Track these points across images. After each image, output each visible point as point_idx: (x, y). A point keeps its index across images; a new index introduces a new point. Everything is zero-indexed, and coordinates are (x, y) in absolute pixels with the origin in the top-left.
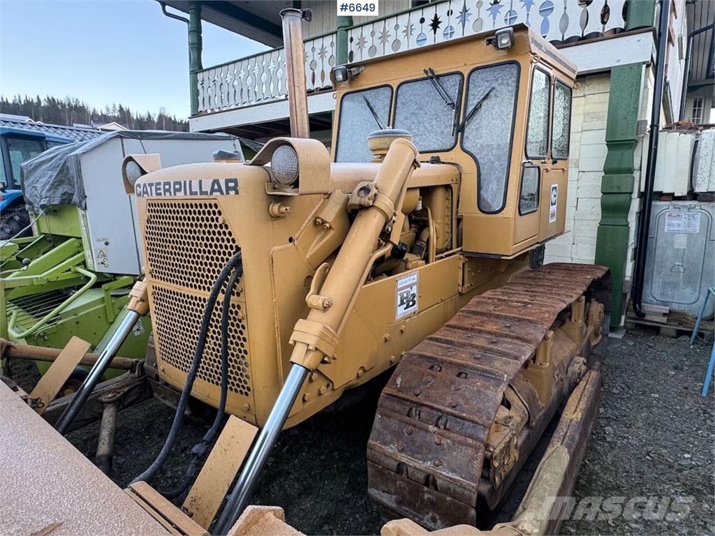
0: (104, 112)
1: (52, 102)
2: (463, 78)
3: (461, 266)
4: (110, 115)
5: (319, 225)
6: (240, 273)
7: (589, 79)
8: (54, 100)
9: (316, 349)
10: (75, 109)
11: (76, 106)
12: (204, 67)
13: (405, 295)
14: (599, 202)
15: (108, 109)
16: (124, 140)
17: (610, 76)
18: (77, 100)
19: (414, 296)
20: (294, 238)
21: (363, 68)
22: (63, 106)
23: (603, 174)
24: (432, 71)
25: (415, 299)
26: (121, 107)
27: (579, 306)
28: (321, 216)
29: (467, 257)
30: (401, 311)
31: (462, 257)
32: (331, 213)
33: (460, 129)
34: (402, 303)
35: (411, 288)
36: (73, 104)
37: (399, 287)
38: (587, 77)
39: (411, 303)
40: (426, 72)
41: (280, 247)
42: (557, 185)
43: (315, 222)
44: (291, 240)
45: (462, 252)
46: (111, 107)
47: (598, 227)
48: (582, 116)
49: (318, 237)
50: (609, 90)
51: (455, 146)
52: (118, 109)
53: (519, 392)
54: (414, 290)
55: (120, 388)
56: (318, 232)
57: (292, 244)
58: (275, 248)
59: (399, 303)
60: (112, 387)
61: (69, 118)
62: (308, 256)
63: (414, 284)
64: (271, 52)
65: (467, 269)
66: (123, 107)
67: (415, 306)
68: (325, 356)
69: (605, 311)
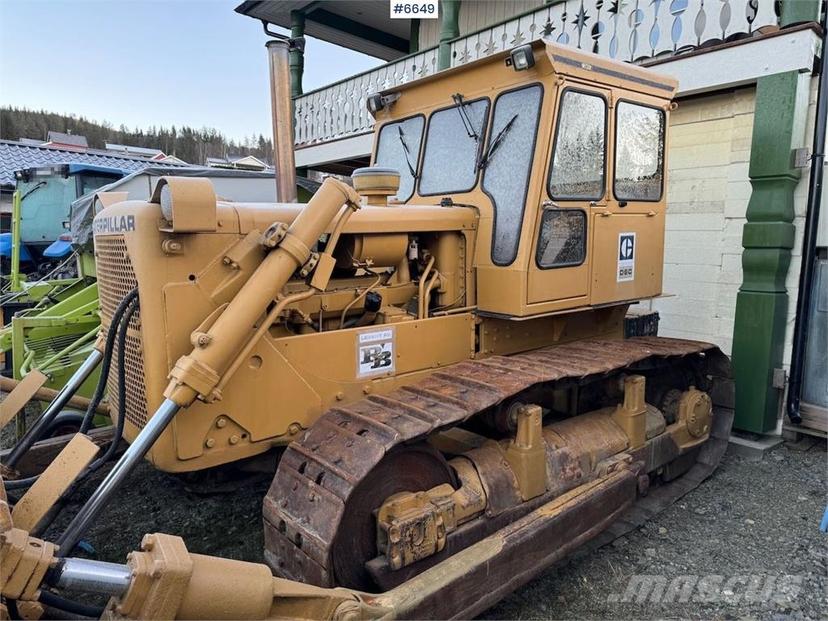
0: (243, 144)
1: (187, 132)
2: (490, 104)
3: (474, 327)
4: (250, 147)
5: (227, 264)
6: (137, 306)
7: (739, 94)
8: (189, 130)
9: (184, 384)
10: (211, 142)
11: (212, 137)
12: (305, 91)
13: (372, 352)
14: (739, 259)
15: (247, 141)
16: (152, 178)
17: (755, 90)
18: (214, 130)
19: (388, 354)
20: (196, 276)
21: (399, 95)
22: (199, 137)
23: (746, 221)
24: (460, 97)
25: (390, 358)
26: (261, 138)
27: (634, 389)
28: (228, 256)
29: (480, 317)
30: (365, 370)
31: (473, 316)
32: (240, 254)
33: (483, 164)
34: (367, 360)
35: (383, 345)
36: (209, 135)
37: (361, 341)
38: (736, 91)
39: (383, 362)
40: (455, 98)
41: (173, 284)
42: (634, 234)
43: (223, 261)
44: (192, 278)
45: (476, 312)
46: (250, 138)
47: (738, 294)
48: (729, 144)
49: (228, 277)
50: (753, 110)
51: (474, 187)
52: (258, 140)
53: (484, 474)
54: (388, 348)
55: (106, 437)
56: (229, 272)
57: (192, 282)
58: (169, 284)
59: (362, 359)
60: (99, 434)
61: (204, 151)
62: (213, 296)
63: (388, 341)
64: (386, 66)
65: (483, 332)
66: (264, 137)
67: (390, 366)
68: (198, 394)
69: (714, 406)
